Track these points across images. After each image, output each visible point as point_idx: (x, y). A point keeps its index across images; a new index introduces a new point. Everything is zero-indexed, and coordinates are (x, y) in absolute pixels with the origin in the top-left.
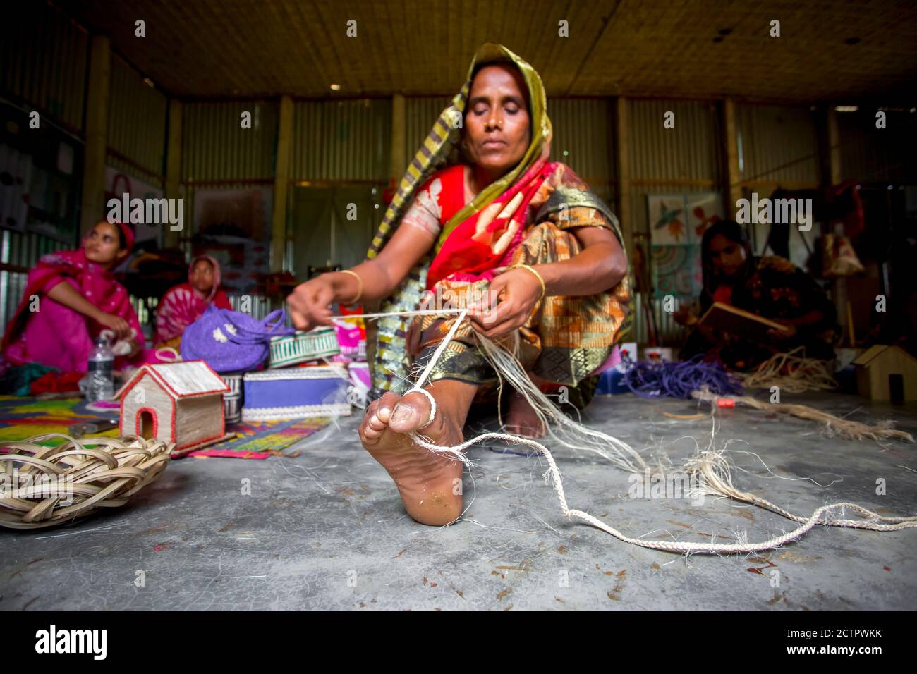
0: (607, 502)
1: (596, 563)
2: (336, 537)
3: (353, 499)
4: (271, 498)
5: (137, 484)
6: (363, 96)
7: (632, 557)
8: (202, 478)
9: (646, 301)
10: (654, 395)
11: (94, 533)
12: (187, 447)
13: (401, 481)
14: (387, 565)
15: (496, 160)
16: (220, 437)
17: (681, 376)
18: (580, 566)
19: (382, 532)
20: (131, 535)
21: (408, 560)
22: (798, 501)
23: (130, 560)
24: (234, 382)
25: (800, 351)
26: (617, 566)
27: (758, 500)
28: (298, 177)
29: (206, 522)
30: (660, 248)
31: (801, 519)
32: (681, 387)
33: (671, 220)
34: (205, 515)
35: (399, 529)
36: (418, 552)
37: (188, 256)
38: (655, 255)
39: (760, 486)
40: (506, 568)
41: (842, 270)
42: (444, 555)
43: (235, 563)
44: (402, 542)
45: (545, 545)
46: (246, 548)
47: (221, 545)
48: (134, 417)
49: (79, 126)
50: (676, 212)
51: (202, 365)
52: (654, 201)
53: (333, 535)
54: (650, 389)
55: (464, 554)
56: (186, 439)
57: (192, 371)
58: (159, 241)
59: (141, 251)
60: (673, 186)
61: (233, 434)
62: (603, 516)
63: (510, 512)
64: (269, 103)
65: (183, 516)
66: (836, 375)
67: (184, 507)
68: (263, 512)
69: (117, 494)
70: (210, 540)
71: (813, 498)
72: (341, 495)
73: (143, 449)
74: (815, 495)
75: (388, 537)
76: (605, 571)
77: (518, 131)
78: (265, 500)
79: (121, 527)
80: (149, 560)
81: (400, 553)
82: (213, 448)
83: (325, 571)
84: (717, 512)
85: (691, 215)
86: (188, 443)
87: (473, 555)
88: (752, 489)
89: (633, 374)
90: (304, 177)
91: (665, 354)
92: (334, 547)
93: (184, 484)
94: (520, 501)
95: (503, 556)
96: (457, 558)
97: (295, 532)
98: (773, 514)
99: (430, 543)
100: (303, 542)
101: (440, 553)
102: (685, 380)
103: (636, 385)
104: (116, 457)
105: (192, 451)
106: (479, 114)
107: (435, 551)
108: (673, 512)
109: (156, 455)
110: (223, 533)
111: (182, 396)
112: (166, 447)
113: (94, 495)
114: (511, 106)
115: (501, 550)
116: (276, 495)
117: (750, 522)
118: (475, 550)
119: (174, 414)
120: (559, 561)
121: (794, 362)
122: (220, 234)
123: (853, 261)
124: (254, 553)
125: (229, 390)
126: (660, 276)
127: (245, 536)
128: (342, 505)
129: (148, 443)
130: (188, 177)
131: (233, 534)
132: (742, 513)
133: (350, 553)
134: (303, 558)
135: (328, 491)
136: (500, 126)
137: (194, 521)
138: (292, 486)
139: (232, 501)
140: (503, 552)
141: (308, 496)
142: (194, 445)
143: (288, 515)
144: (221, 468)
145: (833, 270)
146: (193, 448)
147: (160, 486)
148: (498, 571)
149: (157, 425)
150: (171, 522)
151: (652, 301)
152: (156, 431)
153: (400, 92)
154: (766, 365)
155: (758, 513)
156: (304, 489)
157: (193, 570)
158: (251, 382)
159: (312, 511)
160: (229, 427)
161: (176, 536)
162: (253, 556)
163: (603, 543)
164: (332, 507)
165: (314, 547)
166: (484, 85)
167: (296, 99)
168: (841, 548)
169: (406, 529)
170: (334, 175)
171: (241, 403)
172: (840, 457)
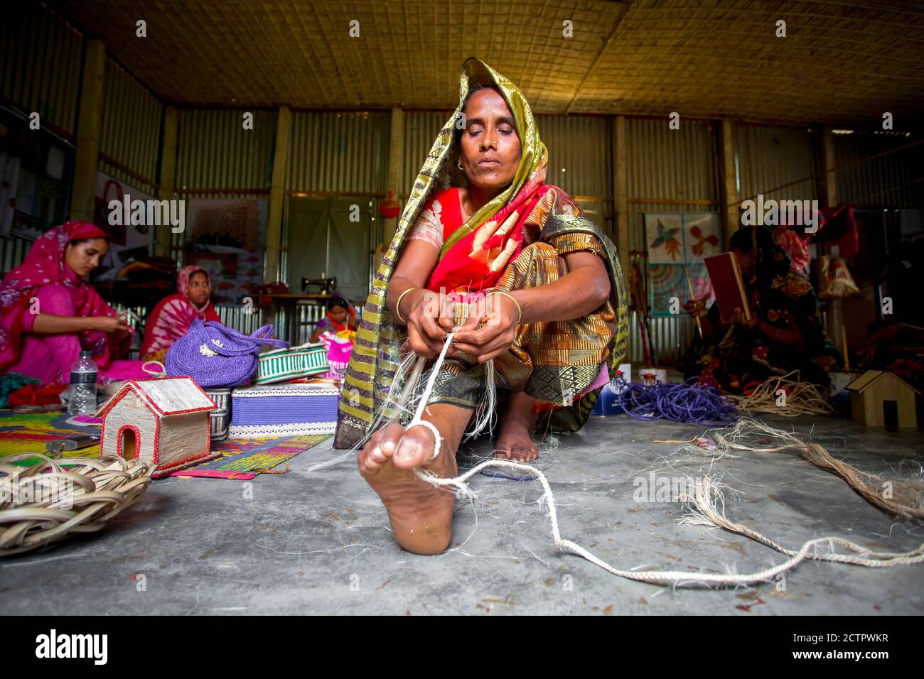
0: (596, 531)
1: (583, 596)
2: (320, 565)
3: (339, 524)
4: (254, 522)
5: (115, 507)
6: (362, 108)
7: (620, 591)
8: (183, 500)
9: (642, 320)
10: (647, 417)
11: (67, 560)
12: (170, 467)
13: (394, 509)
14: (371, 597)
15: (491, 178)
16: (206, 455)
17: (675, 398)
18: (567, 600)
19: (366, 560)
20: (105, 562)
21: (392, 591)
22: (789, 533)
23: (104, 589)
24: (222, 398)
25: (795, 375)
26: (605, 600)
27: (750, 531)
28: (294, 188)
29: (186, 548)
30: (656, 267)
31: (791, 552)
32: (675, 410)
33: (668, 238)
34: (186, 541)
35: (384, 557)
36: (402, 583)
37: (179, 264)
38: (652, 274)
39: (752, 516)
40: (491, 601)
41: (838, 292)
42: (429, 586)
43: (214, 593)
44: (387, 571)
45: (532, 577)
46: (225, 577)
47: (199, 573)
48: (116, 434)
49: (71, 132)
50: (673, 231)
51: (188, 381)
52: (651, 220)
53: (317, 563)
54: (643, 411)
55: (449, 585)
56: (168, 458)
57: (179, 387)
58: (150, 249)
59: (131, 259)
60: (671, 205)
61: (219, 453)
62: (592, 546)
63: (498, 540)
64: (267, 112)
65: (162, 542)
66: (830, 400)
67: (164, 532)
68: (246, 537)
69: (93, 519)
70: (188, 567)
71: (805, 530)
72: (326, 520)
73: (124, 471)
74: (807, 527)
75: (373, 566)
76: (592, 606)
77: (512, 150)
78: (248, 524)
79: (96, 554)
80: (123, 590)
81: (384, 584)
82: (198, 467)
83: (306, 603)
84: (707, 544)
85: (688, 234)
86: (171, 462)
87: (459, 587)
88: (743, 520)
89: (627, 395)
90: (301, 189)
91: (660, 375)
92: (318, 576)
93: (165, 506)
94: (509, 528)
95: (489, 588)
96: (442, 590)
97: (277, 559)
98: (765, 547)
99: (415, 573)
100: (285, 571)
101: (426, 584)
102: (678, 402)
103: (629, 407)
104: (94, 480)
105: (175, 471)
106: (474, 135)
107: (420, 582)
108: (662, 543)
109: (136, 478)
110: (203, 561)
111: (166, 413)
112: (147, 469)
113: (68, 520)
114: (505, 127)
115: (487, 581)
116: (260, 519)
117: (740, 555)
118: (461, 581)
119: (158, 433)
120: (546, 594)
121: (789, 385)
122: (213, 243)
123: (850, 283)
124: (233, 583)
125: (216, 407)
126: (656, 294)
127: (226, 564)
128: (327, 530)
129: (129, 464)
130: (181, 186)
131: (214, 561)
132: (733, 545)
133: (333, 583)
134: (285, 588)
135: (314, 515)
136: (494, 146)
137: (174, 547)
138: (277, 510)
139: (214, 525)
140: (489, 584)
141: (293, 521)
142: (177, 464)
143: (271, 541)
144: (204, 489)
145: (829, 291)
146: (177, 467)
147: (139, 509)
148: (483, 604)
149: (140, 443)
150: (149, 548)
151: (648, 320)
152: (139, 450)
153: (399, 106)
154: (761, 388)
155: (748, 544)
156: (289, 513)
157: (170, 601)
158: (239, 398)
159: (296, 537)
160: (215, 444)
161: (153, 564)
162: (233, 585)
163: (590, 575)
164: (317, 533)
165: (296, 576)
166: (479, 107)
167: (294, 110)
168: (831, 585)
169: (391, 558)
170: (331, 187)
171: (228, 420)
172: (833, 486)
